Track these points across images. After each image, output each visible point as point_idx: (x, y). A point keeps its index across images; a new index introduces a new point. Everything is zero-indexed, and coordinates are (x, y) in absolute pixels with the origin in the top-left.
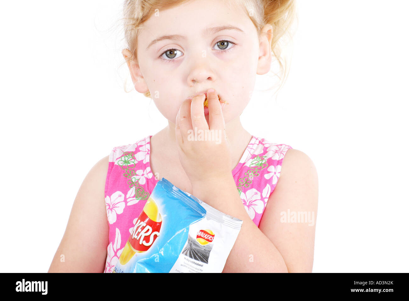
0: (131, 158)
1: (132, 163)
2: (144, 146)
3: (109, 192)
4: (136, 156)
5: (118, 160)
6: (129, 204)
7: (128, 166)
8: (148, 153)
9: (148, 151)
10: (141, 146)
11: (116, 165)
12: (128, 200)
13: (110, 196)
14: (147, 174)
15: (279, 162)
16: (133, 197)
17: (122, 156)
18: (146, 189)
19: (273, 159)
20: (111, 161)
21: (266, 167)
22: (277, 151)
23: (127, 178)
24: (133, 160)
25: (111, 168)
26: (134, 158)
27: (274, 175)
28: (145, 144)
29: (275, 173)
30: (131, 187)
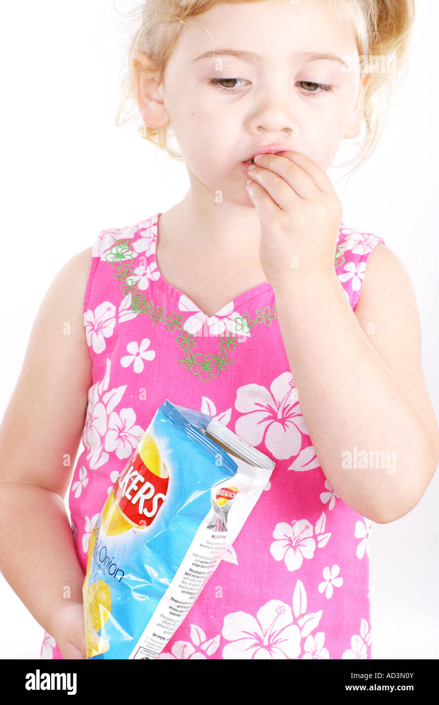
0: (127, 249)
1: (128, 258)
2: (149, 229)
3: (90, 303)
4: (135, 245)
5: (107, 253)
6: (121, 321)
7: (123, 262)
8: (154, 240)
9: (153, 236)
10: (144, 229)
11: (102, 261)
12: (120, 315)
13: (93, 309)
14: (152, 273)
15: (363, 258)
16: (128, 309)
17: (113, 246)
18: (150, 297)
19: (354, 252)
20: (95, 255)
21: (341, 264)
22: (361, 241)
23: (119, 280)
24: (130, 253)
25: (95, 265)
26: (132, 249)
27: (355, 277)
28: (150, 226)
29: (356, 274)
30: (126, 293)
